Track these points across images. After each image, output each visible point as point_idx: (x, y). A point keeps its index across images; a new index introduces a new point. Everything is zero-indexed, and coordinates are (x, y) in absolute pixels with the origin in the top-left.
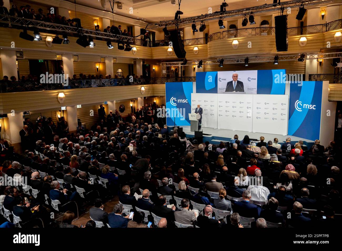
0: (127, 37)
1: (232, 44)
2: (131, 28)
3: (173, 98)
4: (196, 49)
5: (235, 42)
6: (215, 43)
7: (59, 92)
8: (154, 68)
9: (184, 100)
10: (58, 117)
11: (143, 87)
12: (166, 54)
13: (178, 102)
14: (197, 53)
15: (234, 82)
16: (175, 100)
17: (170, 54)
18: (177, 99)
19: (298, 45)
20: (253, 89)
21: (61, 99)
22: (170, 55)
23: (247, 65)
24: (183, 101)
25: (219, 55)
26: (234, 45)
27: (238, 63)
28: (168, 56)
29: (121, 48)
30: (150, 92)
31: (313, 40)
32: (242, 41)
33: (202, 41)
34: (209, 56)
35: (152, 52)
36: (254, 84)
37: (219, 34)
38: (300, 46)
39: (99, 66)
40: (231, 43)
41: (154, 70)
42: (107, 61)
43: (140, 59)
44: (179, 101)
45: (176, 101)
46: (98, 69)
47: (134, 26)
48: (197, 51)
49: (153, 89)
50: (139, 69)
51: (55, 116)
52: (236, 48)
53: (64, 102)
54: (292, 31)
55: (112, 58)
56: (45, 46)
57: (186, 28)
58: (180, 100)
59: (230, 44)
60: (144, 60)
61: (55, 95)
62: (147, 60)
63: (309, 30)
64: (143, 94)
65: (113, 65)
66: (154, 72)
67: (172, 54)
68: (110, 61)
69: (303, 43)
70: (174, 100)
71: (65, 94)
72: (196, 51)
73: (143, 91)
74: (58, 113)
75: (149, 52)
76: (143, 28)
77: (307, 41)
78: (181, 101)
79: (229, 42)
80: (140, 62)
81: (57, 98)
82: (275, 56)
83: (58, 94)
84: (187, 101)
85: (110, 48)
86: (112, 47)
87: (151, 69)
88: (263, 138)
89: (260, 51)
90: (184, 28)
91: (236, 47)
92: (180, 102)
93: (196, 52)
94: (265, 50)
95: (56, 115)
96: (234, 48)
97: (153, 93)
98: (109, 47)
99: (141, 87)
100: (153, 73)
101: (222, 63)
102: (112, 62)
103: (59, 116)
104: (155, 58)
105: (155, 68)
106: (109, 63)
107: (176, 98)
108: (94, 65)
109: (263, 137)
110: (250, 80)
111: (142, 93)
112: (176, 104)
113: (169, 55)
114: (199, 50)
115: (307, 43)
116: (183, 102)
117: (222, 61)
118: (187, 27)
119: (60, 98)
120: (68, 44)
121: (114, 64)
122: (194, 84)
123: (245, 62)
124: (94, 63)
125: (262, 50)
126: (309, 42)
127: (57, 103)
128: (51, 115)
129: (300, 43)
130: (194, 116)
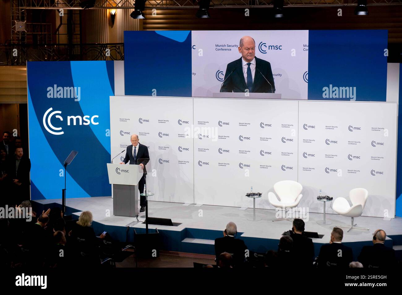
3: (51, 112)
9: (88, 117)
13: (69, 124)
16: (57, 116)
23: (279, 15)
24: (83, 121)
44: (72, 120)
45: (62, 119)
58: (74, 118)
70: (54, 116)
78: (78, 120)
84: (95, 120)
92: (75, 124)
107: (60, 112)
112: (60, 129)
116: (85, 124)
122: (119, 69)
123: (276, 6)
130: (127, 171)
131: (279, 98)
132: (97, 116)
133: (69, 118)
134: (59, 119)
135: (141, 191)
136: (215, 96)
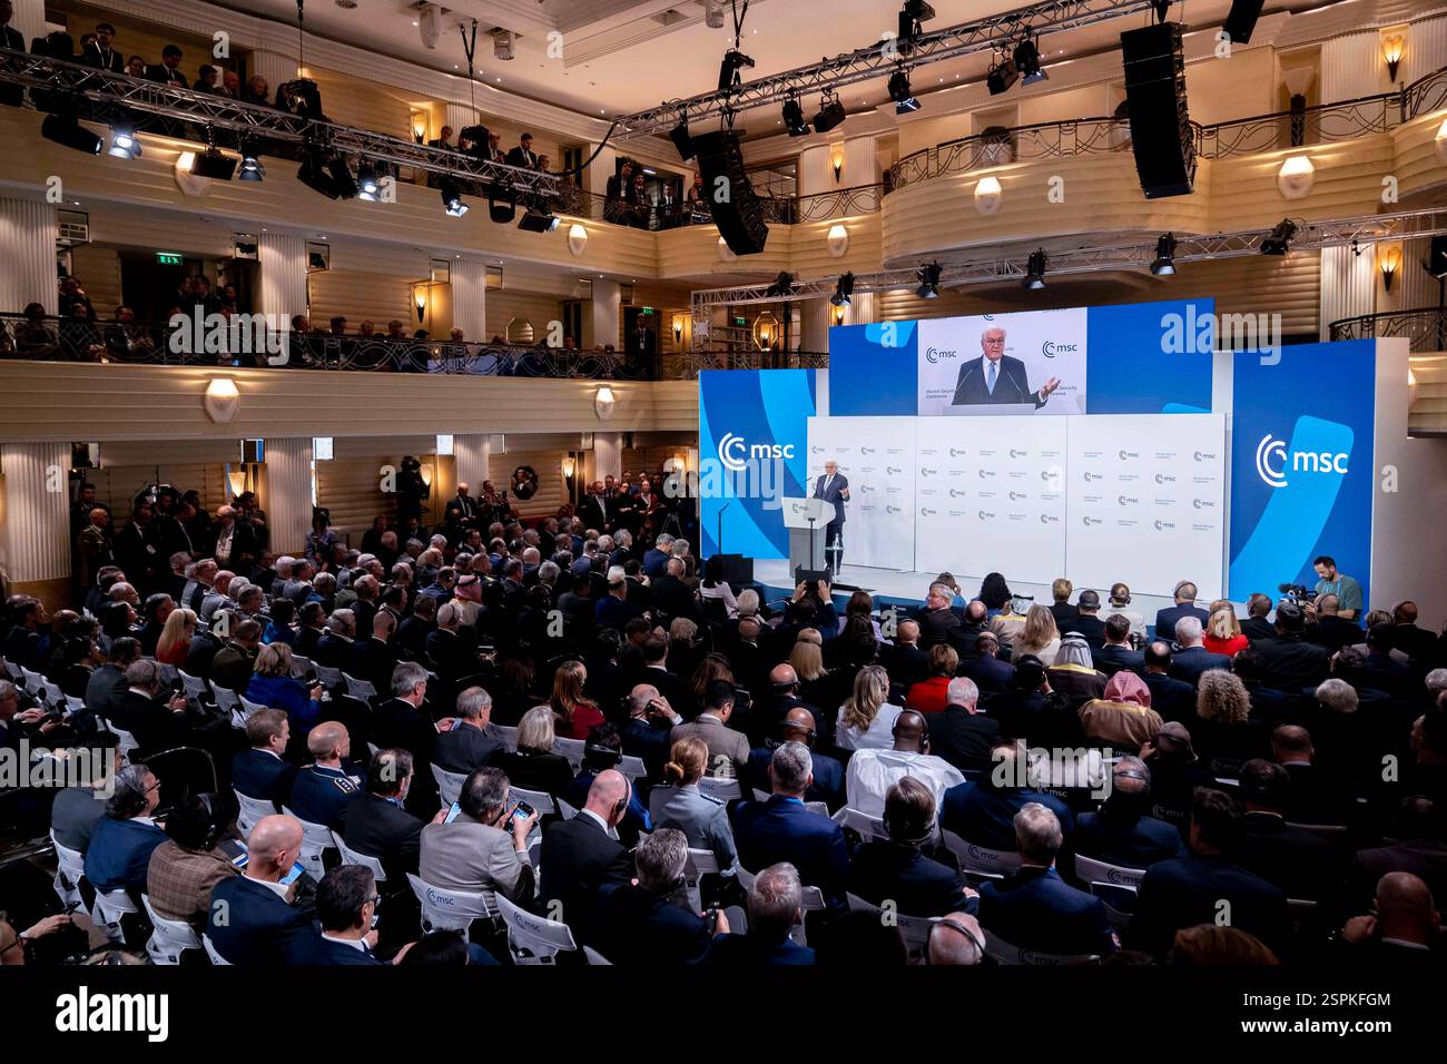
1: (973, 196)
2: (575, 156)
3: (730, 439)
4: (838, 232)
5: (988, 186)
7: (210, 377)
8: (677, 325)
9: (780, 446)
10: (232, 493)
11: (608, 390)
12: (715, 258)
13: (753, 456)
14: (841, 253)
15: (986, 363)
16: (738, 445)
17: (729, 255)
18: (747, 444)
19: (1274, 195)
20: (1063, 391)
22: (728, 262)
24: (772, 452)
25: (923, 246)
26: (982, 197)
27: (1001, 277)
28: (722, 266)
29: (501, 216)
30: (640, 415)
31: (1343, 167)
32: (1015, 181)
33: (866, 200)
34: (885, 257)
35: (656, 251)
36: (1072, 370)
37: (922, 159)
38: (1282, 195)
39: (428, 300)
40: (970, 193)
41: (678, 333)
42: (457, 279)
43: (611, 280)
44: (757, 450)
45: (744, 449)
46: (421, 310)
47: (588, 144)
48: (841, 241)
49: (654, 404)
50: (606, 324)
51: (220, 490)
52: (989, 212)
53: (232, 418)
54: (1247, 134)
55: (482, 268)
56: (172, 189)
57: (806, 153)
58: (761, 448)
59: (966, 198)
60: (626, 285)
61: (191, 388)
62: (642, 287)
64: (604, 421)
65: (486, 298)
66: (678, 341)
68: (473, 278)
69: (1294, 182)
70: (733, 446)
71: (238, 386)
72: (839, 243)
73: (605, 405)
74: (234, 477)
75: (646, 251)
76: (626, 155)
77: (1316, 172)
78: (765, 450)
79: (963, 189)
80: (611, 293)
81: (203, 399)
82: (1160, 239)
83: (208, 385)
84: (789, 451)
85: (452, 213)
86: (464, 209)
88: (1063, 587)
89: (1095, 218)
90: (799, 154)
91: (988, 207)
92: (761, 455)
93: (838, 247)
94: (1117, 216)
95: (223, 486)
96: (983, 212)
97: (655, 421)
98: (450, 208)
99: (598, 387)
100: (671, 344)
101: (935, 280)
102: (484, 281)
103: (238, 490)
104: (668, 275)
105: (681, 324)
106: (471, 287)
107: (742, 440)
108: (407, 293)
109: (1068, 583)
110: (1054, 351)
111: (601, 417)
113: (724, 262)
114: (849, 237)
115: (1315, 184)
116: (774, 455)
117: (932, 274)
118: (811, 151)
119: (214, 399)
121: (491, 293)
122: (823, 377)
123: (1030, 273)
124: (407, 287)
125: (1102, 217)
126: (1323, 176)
127: (202, 419)
128: (201, 483)
129: (1282, 182)
130: (806, 509)
132: (792, 446)
133: (753, 447)
134: (740, 449)
136: (946, 413)
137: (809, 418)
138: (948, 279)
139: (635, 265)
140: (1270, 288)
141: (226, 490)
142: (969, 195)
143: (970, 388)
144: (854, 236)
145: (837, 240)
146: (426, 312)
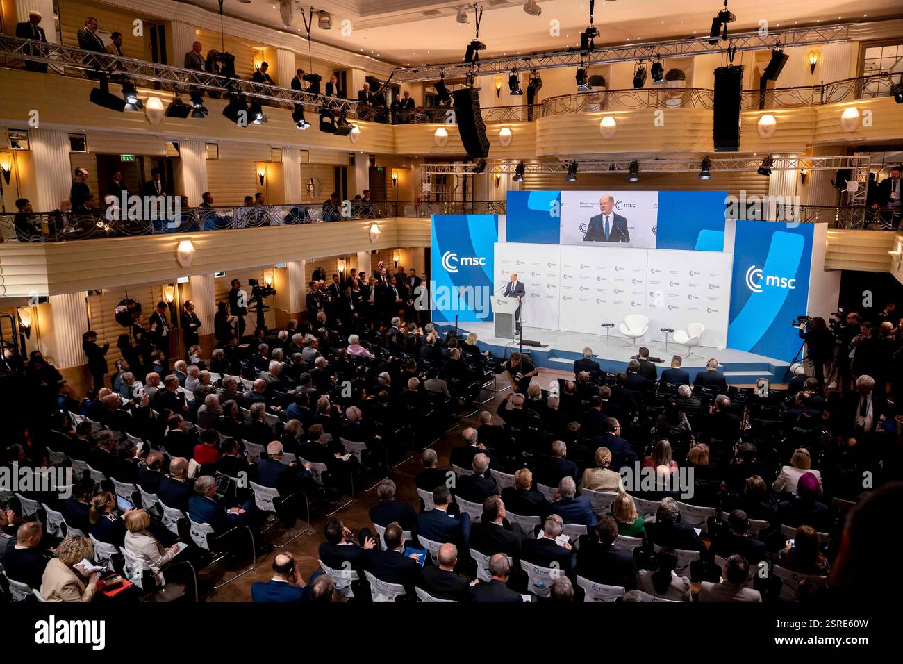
0: (342, 100)
1: (599, 126)
2: (342, 74)
3: (449, 254)
4: (505, 132)
5: (608, 122)
6: (556, 120)
7: (179, 240)
8: (394, 176)
9: (477, 259)
11: (376, 225)
12: (432, 144)
13: (462, 264)
14: (507, 144)
16: (453, 258)
17: (441, 142)
18: (459, 257)
19: (756, 135)
21: (185, 257)
22: (440, 147)
23: (634, 179)
24: (473, 262)
25: (566, 152)
26: (605, 128)
27: (612, 172)
28: (436, 149)
29: (325, 127)
30: (391, 239)
31: (791, 123)
32: (624, 120)
33: (520, 114)
34: (539, 153)
35: (394, 138)
37: (567, 100)
38: (759, 135)
39: (266, 171)
41: (395, 180)
42: (286, 160)
43: (365, 153)
44: (464, 261)
45: (457, 260)
46: (262, 178)
47: (350, 69)
48: (508, 137)
49: (399, 231)
50: (361, 180)
52: (610, 136)
53: (191, 264)
55: (299, 152)
56: (144, 121)
57: (477, 77)
58: (467, 259)
59: (595, 126)
60: (373, 158)
61: (169, 248)
62: (381, 156)
63: (782, 97)
64: (374, 244)
65: (301, 168)
66: (395, 184)
67: (447, 143)
68: (294, 158)
69: (765, 129)
70: (450, 258)
71: (193, 244)
72: (506, 138)
73: (375, 235)
74: (167, 290)
75: (388, 137)
76: (372, 75)
77: (777, 124)
78: (469, 261)
79: (590, 122)
80: (365, 162)
81: (176, 254)
82: (704, 161)
83: (178, 245)
84: (482, 261)
85: (300, 128)
86: (307, 126)
87: (387, 179)
89: (666, 144)
91: (608, 134)
92: (467, 264)
93: (506, 141)
94: (678, 143)
95: (162, 296)
96: (605, 137)
97: (397, 241)
98: (300, 125)
99: (371, 224)
100: (391, 187)
101: (575, 171)
102: (299, 160)
103: (170, 299)
104: (402, 152)
105: (397, 175)
106: (292, 163)
108: (254, 168)
111: (372, 241)
112: (455, 267)
113: (437, 146)
114: (512, 135)
115: (777, 130)
116: (474, 264)
117: (573, 168)
118: (480, 76)
119: (181, 253)
120: (203, 117)
121: (304, 166)
122: (503, 219)
123: (631, 172)
124: (254, 164)
125: (669, 143)
126: (780, 127)
127: (176, 266)
128: (150, 296)
129: (759, 127)
130: (506, 303)
131: (632, 247)
132: (484, 258)
133: (462, 259)
134: (454, 260)
135: (517, 318)
136: (579, 244)
137: (495, 243)
138: (581, 170)
139: (383, 146)
140: (742, 178)
141: (164, 298)
142: (596, 126)
143: (595, 232)
144: (516, 135)
145: (505, 137)
146: (265, 179)
